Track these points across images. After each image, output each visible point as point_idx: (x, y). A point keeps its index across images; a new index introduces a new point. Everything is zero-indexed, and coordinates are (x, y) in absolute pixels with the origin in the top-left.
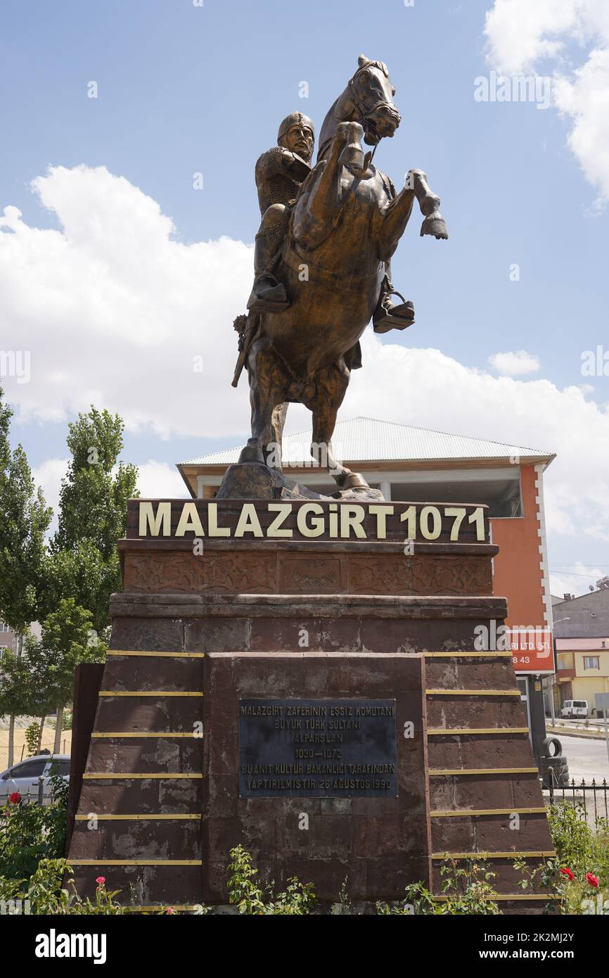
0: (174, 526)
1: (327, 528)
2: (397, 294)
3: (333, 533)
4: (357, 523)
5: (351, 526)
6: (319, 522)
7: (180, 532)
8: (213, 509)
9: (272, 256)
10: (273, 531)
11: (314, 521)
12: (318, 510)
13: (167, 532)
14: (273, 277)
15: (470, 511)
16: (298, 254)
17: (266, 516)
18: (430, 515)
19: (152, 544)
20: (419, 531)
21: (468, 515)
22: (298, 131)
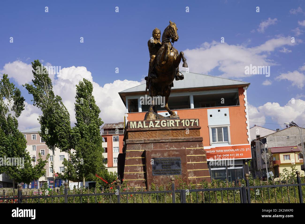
0: (137, 126)
1: (167, 125)
2: (180, 72)
3: (168, 126)
4: (173, 124)
5: (171, 124)
6: (165, 124)
7: (138, 127)
8: (144, 122)
10: (156, 126)
11: (164, 124)
12: (165, 121)
13: (136, 127)
15: (195, 120)
16: (158, 67)
17: (155, 123)
18: (187, 121)
19: (133, 130)
20: (185, 125)
21: (195, 121)
22: (157, 33)
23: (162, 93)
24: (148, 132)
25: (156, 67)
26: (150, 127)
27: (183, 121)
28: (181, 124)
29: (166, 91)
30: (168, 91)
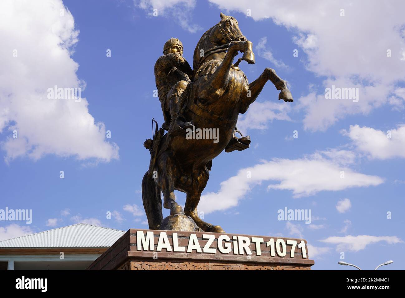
0: (156, 245)
1: (233, 249)
3: (236, 252)
4: (247, 245)
5: (244, 248)
7: (159, 249)
8: (175, 236)
9: (182, 106)
10: (207, 249)
11: (227, 244)
12: (228, 239)
13: (152, 248)
14: (184, 117)
16: (199, 106)
17: (203, 241)
18: (281, 243)
19: (146, 255)
20: (276, 252)
21: (298, 244)
22: (177, 47)
24: (187, 263)
26: (190, 250)
27: (271, 243)
28: (267, 249)
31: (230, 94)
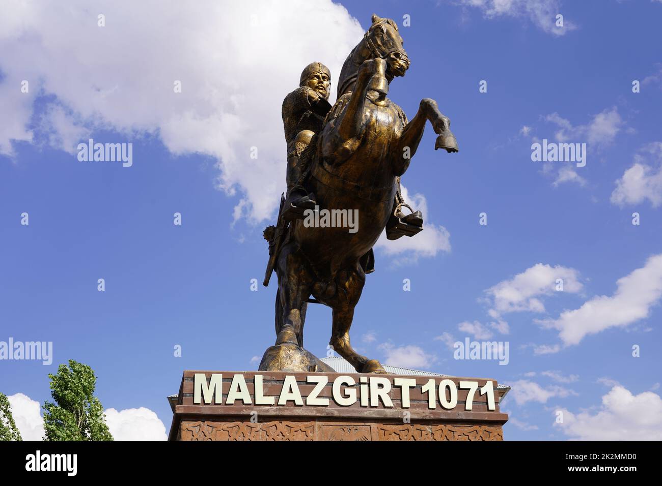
0: (225, 395)
1: (359, 399)
2: (406, 206)
3: (365, 402)
4: (384, 393)
5: (379, 396)
6: (352, 392)
7: (231, 400)
8: (259, 379)
9: (303, 172)
10: (312, 399)
11: (348, 391)
12: (351, 381)
13: (219, 400)
14: (303, 189)
15: (482, 384)
16: (325, 170)
17: (306, 386)
18: (448, 387)
19: (206, 411)
20: (438, 401)
21: (480, 387)
22: (318, 77)
23: (330, 288)
24: (276, 423)
25: (317, 171)
26: (282, 401)
27: (430, 387)
28: (422, 397)
29: (348, 279)
30: (354, 279)
31: (369, 146)
